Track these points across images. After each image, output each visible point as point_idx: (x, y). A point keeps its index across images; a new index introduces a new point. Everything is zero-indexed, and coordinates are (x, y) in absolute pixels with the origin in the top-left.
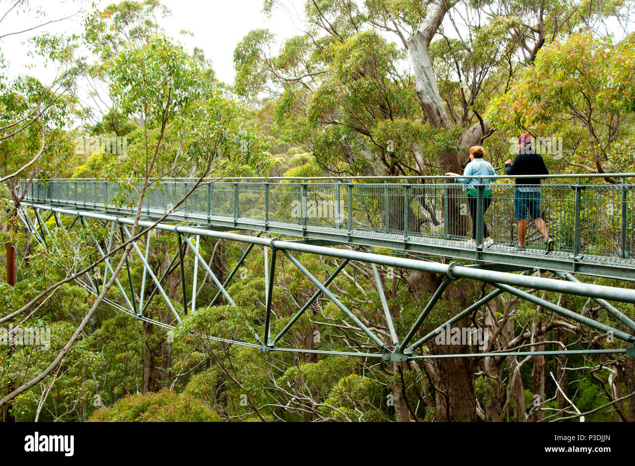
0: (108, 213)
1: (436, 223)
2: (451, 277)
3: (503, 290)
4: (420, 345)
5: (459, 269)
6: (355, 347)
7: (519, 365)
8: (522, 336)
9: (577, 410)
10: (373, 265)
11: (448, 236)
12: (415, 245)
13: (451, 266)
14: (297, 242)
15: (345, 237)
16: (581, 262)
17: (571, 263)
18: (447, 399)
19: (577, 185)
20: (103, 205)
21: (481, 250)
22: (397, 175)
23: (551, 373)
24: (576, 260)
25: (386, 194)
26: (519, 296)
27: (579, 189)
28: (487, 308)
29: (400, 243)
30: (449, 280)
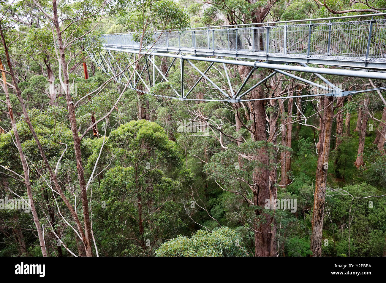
0: (118, 48)
1: (250, 45)
2: (255, 68)
3: (277, 72)
4: (244, 95)
5: (259, 64)
6: (220, 97)
7: (283, 101)
8: (285, 90)
9: (304, 116)
10: (224, 64)
11: (254, 50)
12: (241, 55)
13: (255, 63)
14: (192, 56)
15: (211, 53)
16: (310, 58)
17: (306, 59)
18: (255, 116)
19: (310, 24)
20: (116, 45)
21: (268, 55)
22: (234, 24)
23: (295, 103)
24: (308, 58)
25: (228, 33)
26: (284, 74)
27: (311, 26)
28: (272, 79)
29: (234, 54)
30: (255, 69)
